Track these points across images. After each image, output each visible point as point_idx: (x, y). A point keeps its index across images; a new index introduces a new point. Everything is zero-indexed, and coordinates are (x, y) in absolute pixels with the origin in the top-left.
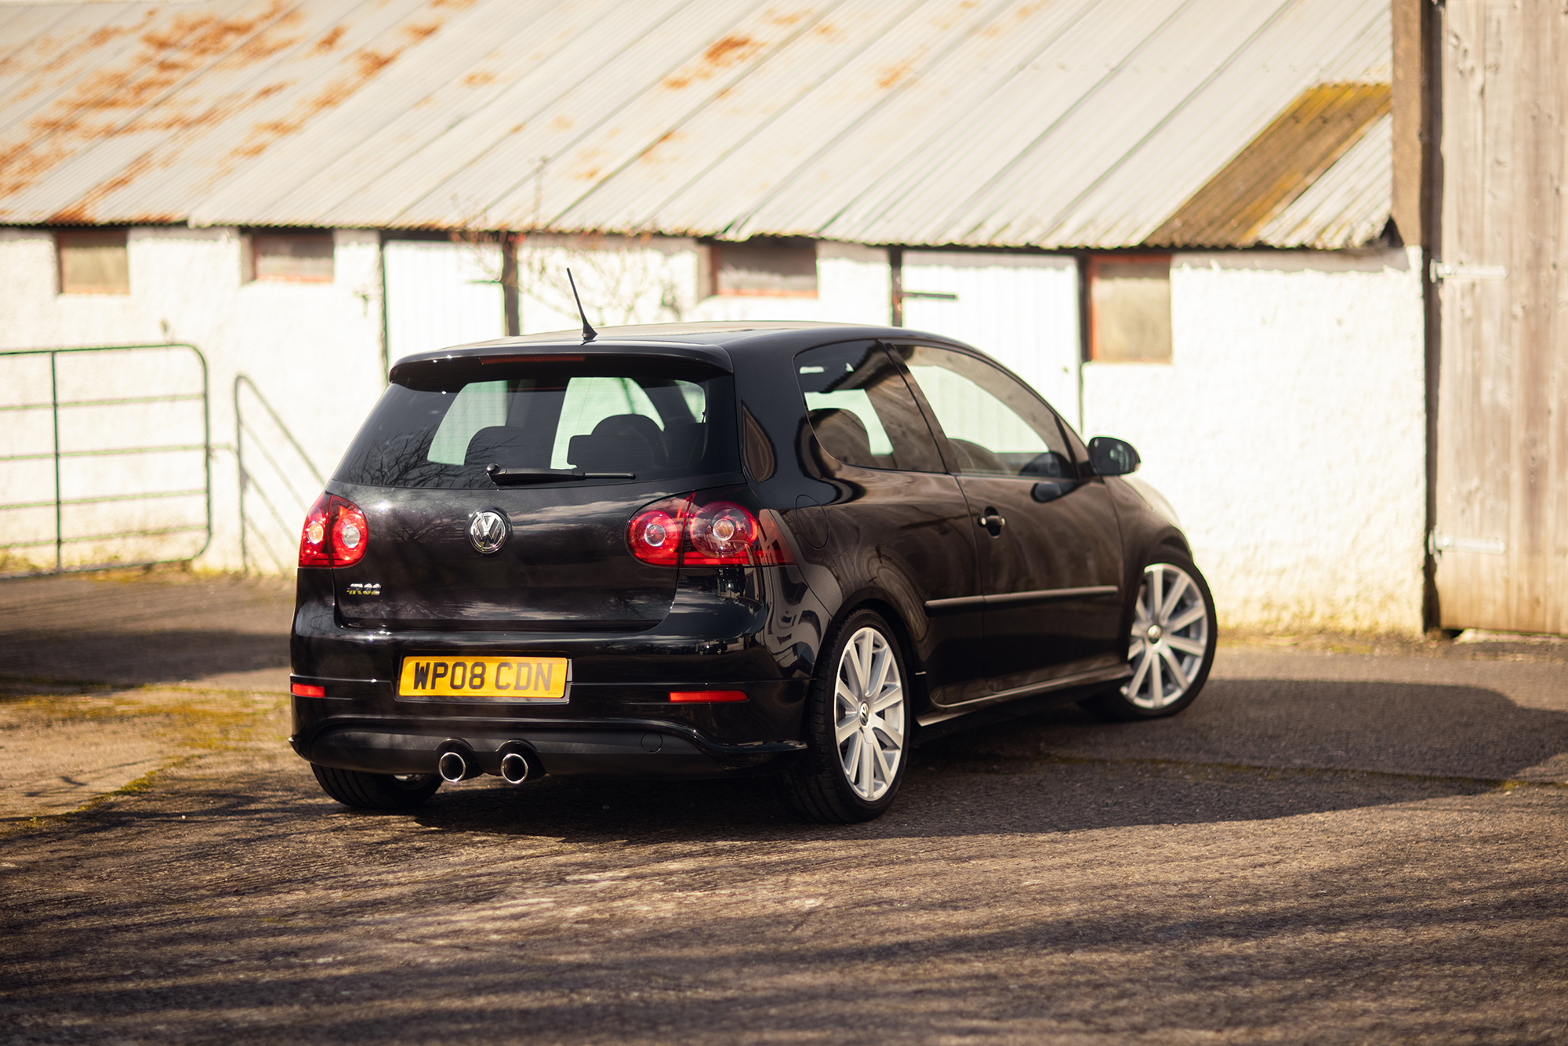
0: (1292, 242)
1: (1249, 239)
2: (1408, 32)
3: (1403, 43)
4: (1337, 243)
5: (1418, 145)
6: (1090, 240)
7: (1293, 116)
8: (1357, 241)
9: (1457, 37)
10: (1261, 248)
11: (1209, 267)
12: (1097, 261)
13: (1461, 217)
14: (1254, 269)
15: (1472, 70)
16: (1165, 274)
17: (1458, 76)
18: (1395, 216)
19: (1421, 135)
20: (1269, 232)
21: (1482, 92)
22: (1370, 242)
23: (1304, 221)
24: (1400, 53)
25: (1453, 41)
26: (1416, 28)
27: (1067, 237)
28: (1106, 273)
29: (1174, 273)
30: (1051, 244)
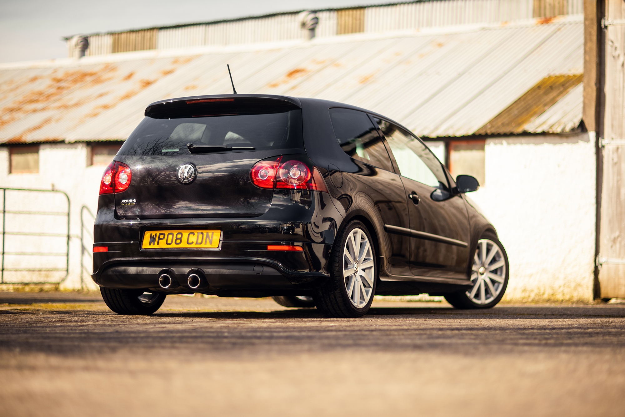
0: (539, 130)
1: (520, 130)
2: (591, 40)
3: (589, 45)
4: (559, 130)
5: (594, 88)
6: (451, 133)
7: (538, 87)
8: (568, 129)
9: (612, 42)
10: (525, 134)
11: (502, 144)
12: (453, 144)
13: (613, 119)
14: (522, 144)
15: (619, 56)
16: (483, 149)
17: (612, 58)
18: (584, 119)
19: (596, 84)
20: (530, 127)
21: (623, 65)
22: (573, 130)
23: (544, 123)
24: (587, 49)
25: (610, 43)
26: (594, 38)
27: (441, 132)
28: (457, 149)
29: (487, 147)
30: (434, 135)
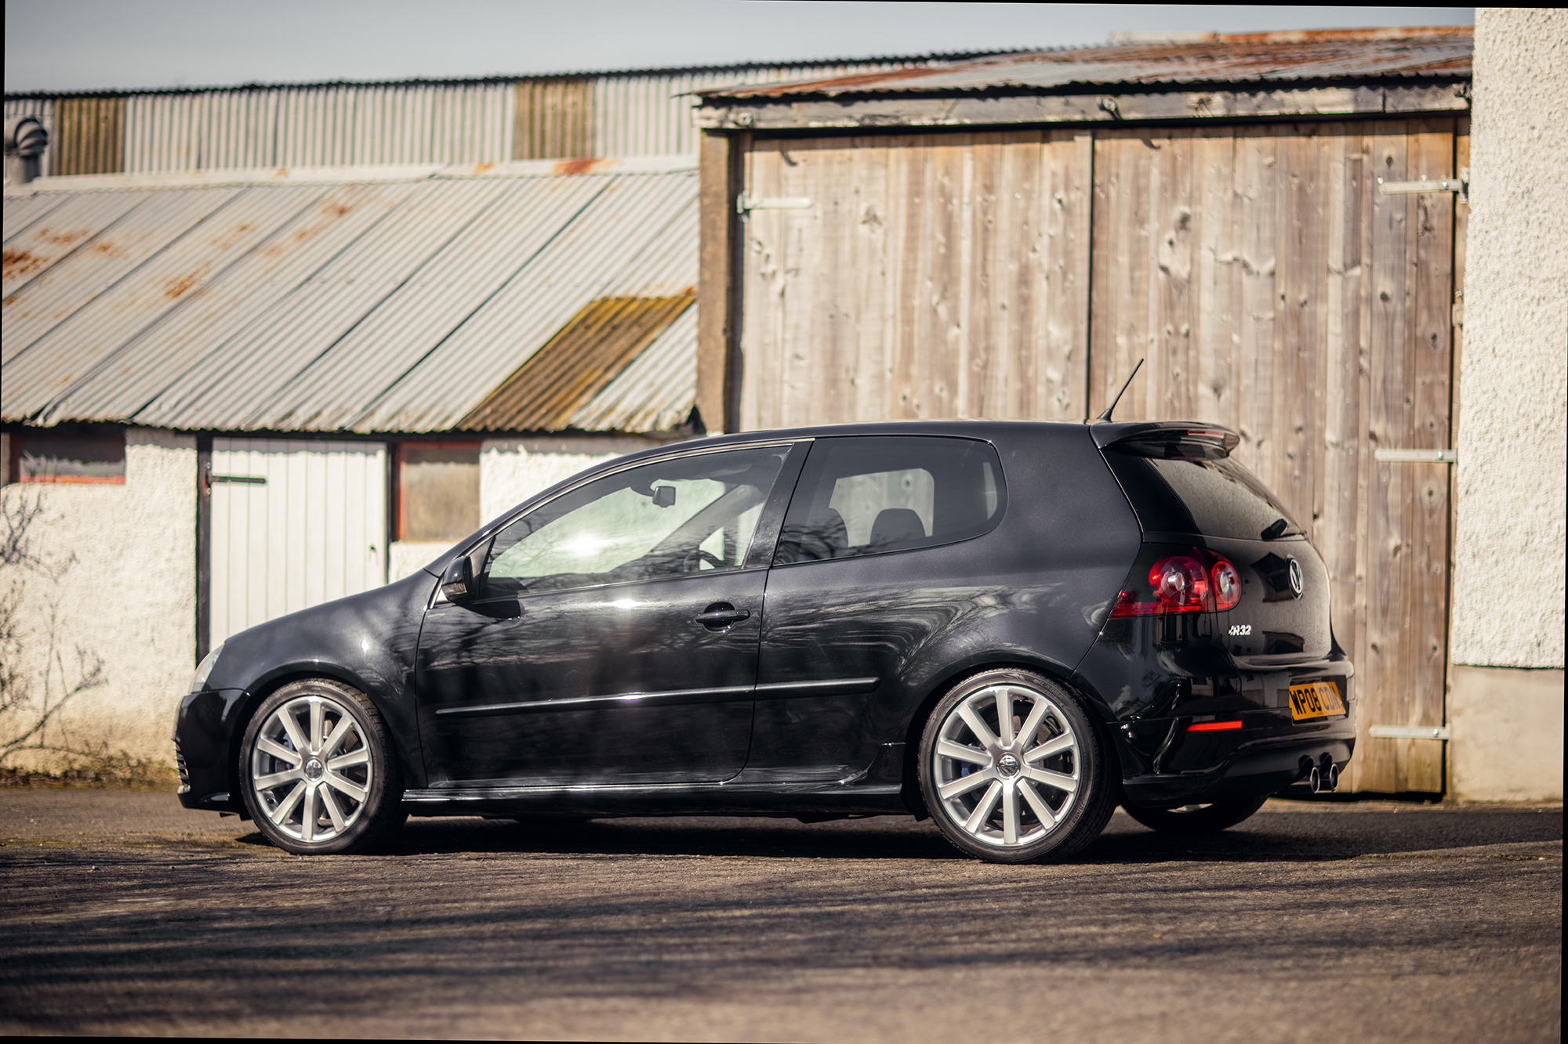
0: (603, 426)
1: (560, 424)
2: (715, 238)
3: (709, 248)
4: (646, 427)
5: (722, 340)
6: (403, 424)
8: (665, 425)
9: (760, 243)
10: (572, 433)
11: (517, 452)
12: (406, 448)
13: (760, 406)
14: (561, 453)
15: (774, 274)
16: (474, 460)
17: (759, 278)
18: (698, 402)
19: (725, 331)
20: (577, 417)
21: (782, 294)
22: (677, 427)
23: (610, 410)
24: (707, 257)
25: (756, 247)
26: (723, 234)
27: (378, 421)
28: (414, 460)
29: (483, 458)
30: (365, 428)
